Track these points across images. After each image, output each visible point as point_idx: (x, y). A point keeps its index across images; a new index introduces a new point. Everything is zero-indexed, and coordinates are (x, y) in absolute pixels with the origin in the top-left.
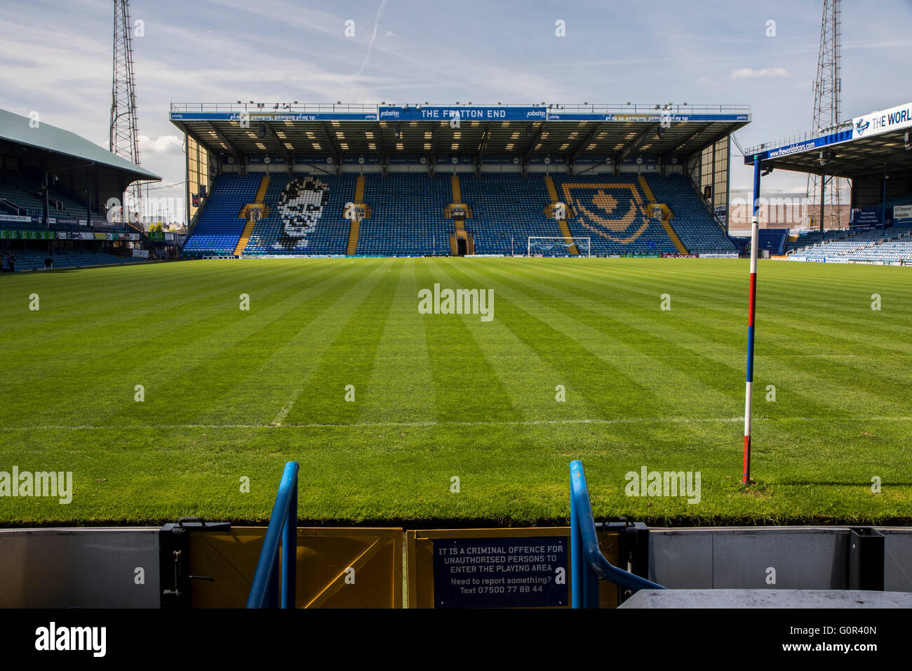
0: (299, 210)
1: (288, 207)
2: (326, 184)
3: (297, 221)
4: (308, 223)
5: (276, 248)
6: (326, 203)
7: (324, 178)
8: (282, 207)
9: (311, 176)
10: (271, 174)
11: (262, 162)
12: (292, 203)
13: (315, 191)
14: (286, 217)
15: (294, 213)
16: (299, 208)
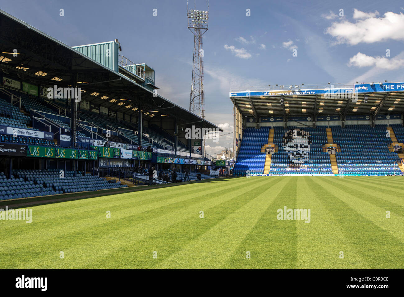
0: (296, 148)
1: (289, 146)
2: (308, 133)
3: (297, 154)
4: (303, 155)
5: (288, 170)
6: (311, 143)
7: (307, 129)
8: (285, 146)
9: (298, 128)
10: (274, 127)
11: (269, 121)
12: (290, 143)
13: (303, 137)
14: (289, 152)
15: (293, 150)
16: (295, 146)
